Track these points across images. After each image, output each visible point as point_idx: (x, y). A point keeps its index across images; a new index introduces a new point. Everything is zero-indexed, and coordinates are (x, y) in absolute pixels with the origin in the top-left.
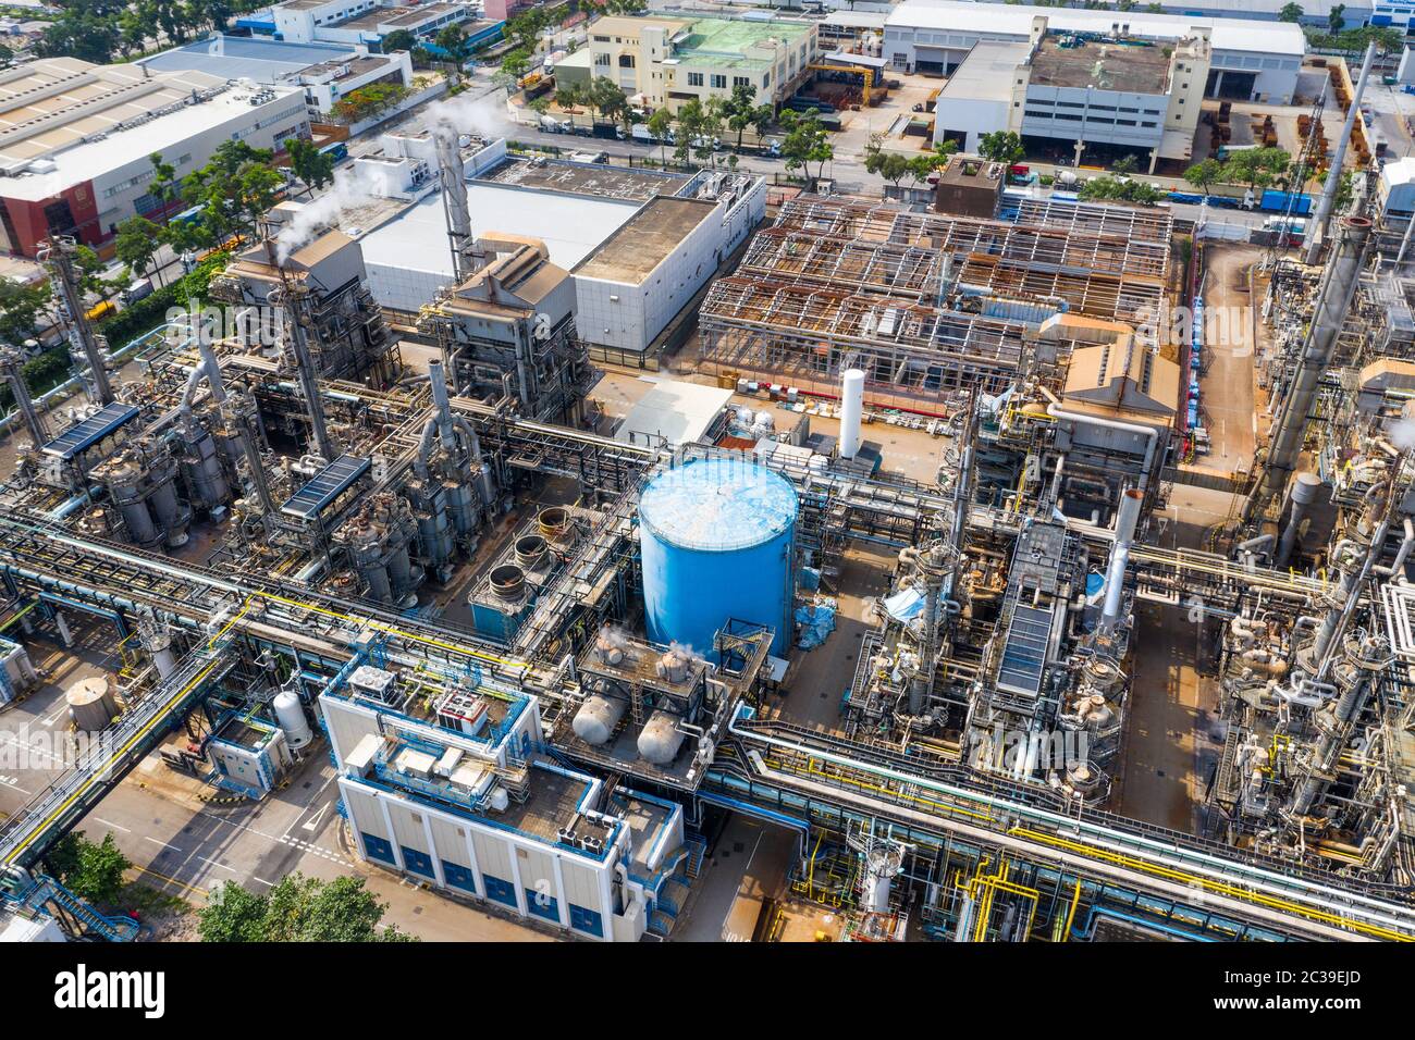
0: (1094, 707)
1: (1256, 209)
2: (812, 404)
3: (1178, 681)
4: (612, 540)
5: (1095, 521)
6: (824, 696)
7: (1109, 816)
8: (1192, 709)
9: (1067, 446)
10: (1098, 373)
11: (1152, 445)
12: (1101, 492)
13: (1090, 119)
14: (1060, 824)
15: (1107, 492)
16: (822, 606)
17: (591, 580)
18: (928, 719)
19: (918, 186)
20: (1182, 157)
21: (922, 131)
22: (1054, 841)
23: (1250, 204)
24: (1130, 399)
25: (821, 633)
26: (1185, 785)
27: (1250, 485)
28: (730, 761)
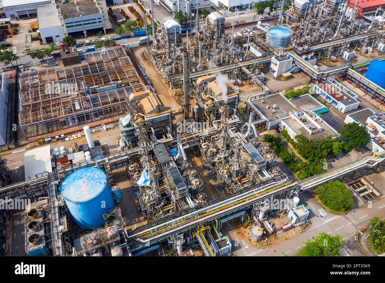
0: (196, 182)
1: (135, 36)
2: (70, 137)
3: (195, 161)
4: (57, 209)
5: (165, 138)
6: (132, 211)
7: (211, 202)
8: (201, 166)
9: (152, 125)
10: (151, 105)
11: (170, 117)
12: (162, 130)
13: (84, 24)
14: (206, 210)
15: (164, 130)
16: (115, 190)
17: (60, 224)
18: (163, 203)
19: (49, 58)
20: (111, 28)
21: (37, 39)
22: (206, 214)
23: (133, 36)
24: (161, 109)
25: (120, 197)
26: (210, 183)
27: (183, 111)
28: (134, 244)
